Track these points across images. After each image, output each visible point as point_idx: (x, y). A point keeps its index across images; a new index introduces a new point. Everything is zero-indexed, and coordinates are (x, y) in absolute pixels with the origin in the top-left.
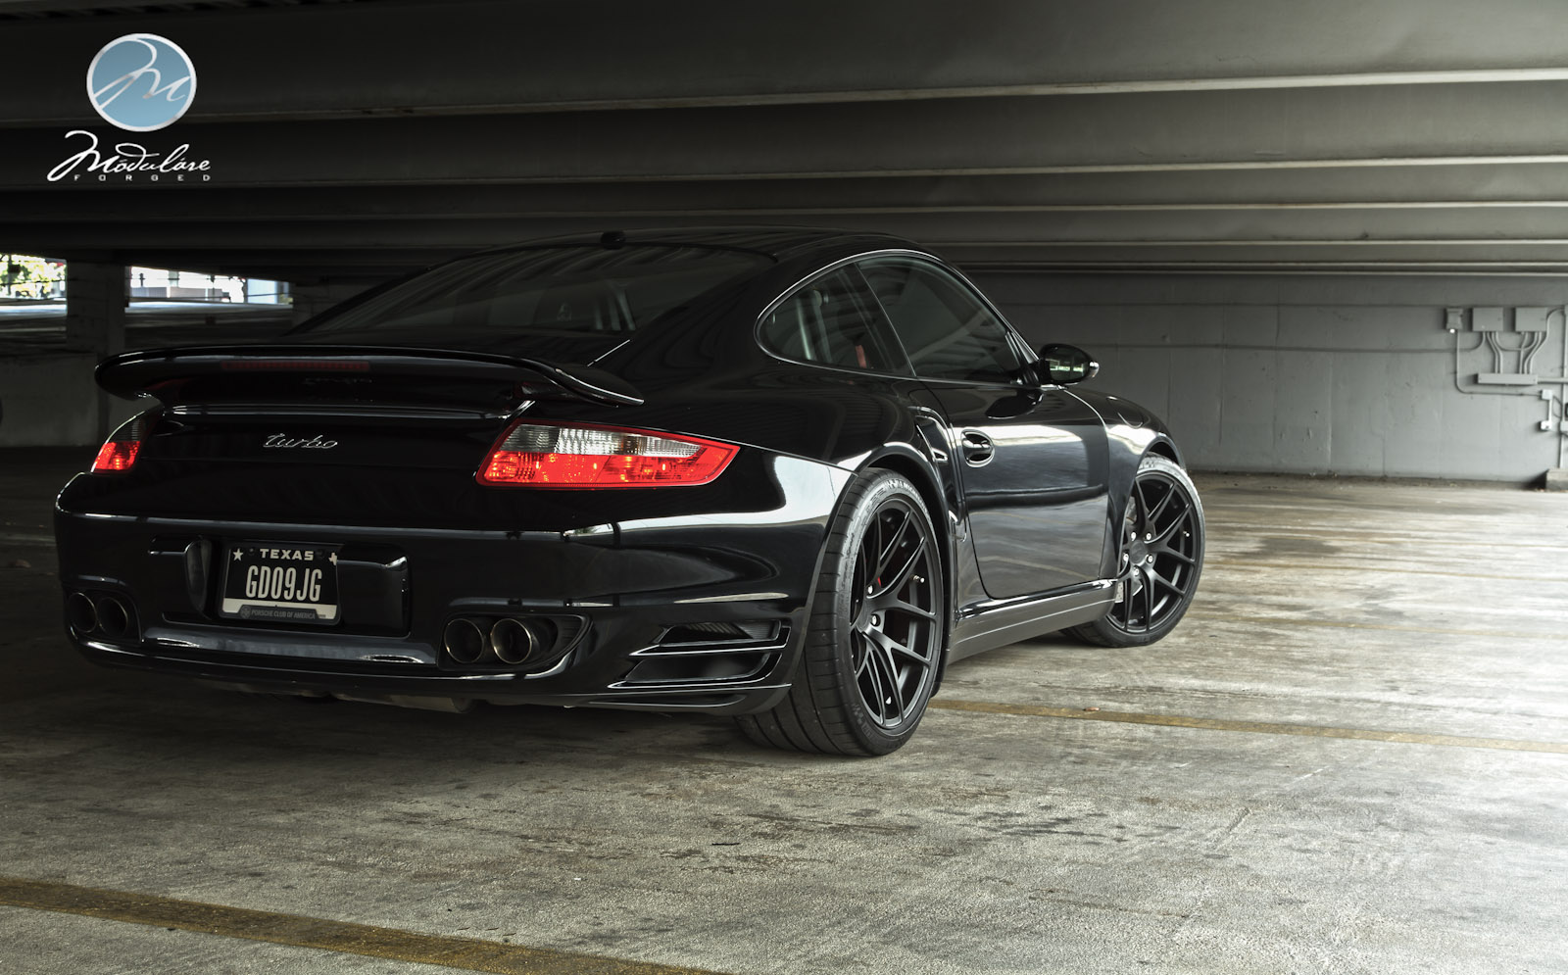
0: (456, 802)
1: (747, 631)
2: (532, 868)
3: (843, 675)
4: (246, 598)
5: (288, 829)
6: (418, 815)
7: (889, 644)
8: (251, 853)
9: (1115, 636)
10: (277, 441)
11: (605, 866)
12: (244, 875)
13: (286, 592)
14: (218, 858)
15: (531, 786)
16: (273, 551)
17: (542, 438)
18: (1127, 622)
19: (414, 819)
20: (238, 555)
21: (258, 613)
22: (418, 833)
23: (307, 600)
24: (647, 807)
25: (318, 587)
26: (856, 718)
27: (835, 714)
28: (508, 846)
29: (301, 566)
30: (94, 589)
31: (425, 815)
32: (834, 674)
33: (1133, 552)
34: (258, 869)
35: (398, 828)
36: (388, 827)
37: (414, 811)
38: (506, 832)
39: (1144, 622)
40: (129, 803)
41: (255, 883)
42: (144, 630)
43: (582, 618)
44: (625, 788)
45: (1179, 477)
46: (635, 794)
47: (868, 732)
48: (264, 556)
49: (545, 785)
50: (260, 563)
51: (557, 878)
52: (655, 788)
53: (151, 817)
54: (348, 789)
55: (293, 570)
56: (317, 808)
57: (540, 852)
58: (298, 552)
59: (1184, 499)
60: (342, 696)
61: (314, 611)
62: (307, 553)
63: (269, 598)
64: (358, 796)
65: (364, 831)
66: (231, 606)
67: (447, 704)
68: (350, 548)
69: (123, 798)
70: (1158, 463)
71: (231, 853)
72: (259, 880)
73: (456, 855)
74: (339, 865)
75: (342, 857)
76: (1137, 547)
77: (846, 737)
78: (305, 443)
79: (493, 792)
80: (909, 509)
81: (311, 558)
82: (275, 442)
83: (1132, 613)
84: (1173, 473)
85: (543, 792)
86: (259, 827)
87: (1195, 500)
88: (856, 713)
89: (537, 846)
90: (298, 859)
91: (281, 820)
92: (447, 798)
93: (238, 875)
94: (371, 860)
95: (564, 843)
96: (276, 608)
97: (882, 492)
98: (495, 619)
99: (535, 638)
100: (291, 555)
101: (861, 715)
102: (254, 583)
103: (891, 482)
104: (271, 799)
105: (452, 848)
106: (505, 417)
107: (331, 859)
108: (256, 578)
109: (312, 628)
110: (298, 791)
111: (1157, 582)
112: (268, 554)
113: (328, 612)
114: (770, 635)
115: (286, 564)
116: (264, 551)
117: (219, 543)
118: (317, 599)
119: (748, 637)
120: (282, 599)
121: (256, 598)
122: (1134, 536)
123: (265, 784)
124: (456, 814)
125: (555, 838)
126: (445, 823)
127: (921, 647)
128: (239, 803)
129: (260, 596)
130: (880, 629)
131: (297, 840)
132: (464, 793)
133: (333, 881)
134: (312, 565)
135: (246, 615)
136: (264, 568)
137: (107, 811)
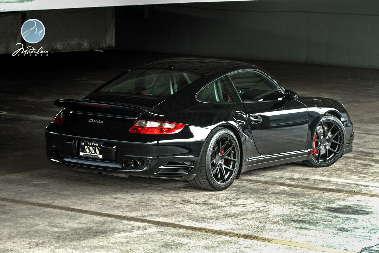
0: (125, 195)
1: (186, 163)
2: (135, 207)
3: (208, 173)
4: (85, 152)
5: (92, 198)
6: (117, 197)
7: (224, 166)
8: (85, 202)
9: (315, 164)
10: (92, 121)
11: (149, 207)
12: (83, 205)
13: (92, 152)
14: (79, 202)
15: (141, 193)
16: (90, 143)
17: (144, 123)
18: (319, 161)
19: (116, 198)
20: (83, 144)
21: (87, 156)
22: (116, 200)
23: (97, 154)
24: (163, 198)
25: (99, 151)
26: (212, 182)
27: (207, 181)
28: (132, 203)
29: (95, 147)
30: (53, 149)
31: (118, 197)
32: (206, 173)
33: (322, 141)
34: (86, 204)
35: (112, 199)
36: (111, 199)
37: (116, 197)
38: (133, 201)
39: (325, 160)
40: (61, 193)
41: (85, 206)
42: (64, 158)
43: (149, 160)
44: (160, 195)
45: (336, 121)
46: (162, 196)
47: (215, 185)
48: (88, 144)
49: (144, 193)
50: (87, 145)
51: (139, 208)
52: (167, 195)
53: (66, 195)
54: (104, 192)
55: (94, 147)
56: (97, 195)
57: (138, 204)
58: (95, 144)
59: (339, 127)
60: (103, 173)
61: (98, 156)
62: (97, 144)
63: (89, 153)
64: (106, 194)
65: (106, 199)
66: (82, 154)
67: (124, 176)
68: (105, 144)
69: (60, 192)
70: (329, 117)
71: (81, 202)
72: (86, 206)
73: (122, 204)
74: (100, 204)
75: (101, 203)
76: (323, 140)
77: (210, 186)
78: (97, 122)
79: (133, 194)
80: (229, 136)
81: (98, 145)
82: (91, 121)
83: (320, 158)
84: (334, 120)
85: (143, 195)
86: (86, 198)
87: (342, 127)
88: (212, 181)
89: (138, 203)
90: (93, 203)
91: (90, 197)
92: (123, 195)
93: (82, 205)
94: (106, 204)
95: (143, 203)
96: (90, 155)
97: (221, 133)
98: (132, 159)
99: (140, 163)
100: (94, 144)
101: (213, 182)
102: (86, 150)
103: (224, 131)
104: (89, 193)
105: (122, 203)
106: (136, 119)
107: (99, 203)
108: (87, 149)
109: (97, 159)
110: (94, 192)
111: (329, 150)
112: (89, 144)
113: (101, 156)
114: (191, 164)
115: (93, 146)
116: (88, 143)
117: (80, 141)
118: (98, 153)
119: (186, 164)
120: (92, 153)
121: (86, 153)
122: (322, 137)
123: (88, 190)
124: (124, 198)
125: (142, 202)
126: (122, 199)
127: (233, 168)
128: (82, 194)
129: (87, 152)
130: (222, 163)
131: (93, 200)
132: (127, 194)
133: (99, 207)
134: (98, 147)
135: (84, 156)
136: (88, 147)
137: (57, 194)
